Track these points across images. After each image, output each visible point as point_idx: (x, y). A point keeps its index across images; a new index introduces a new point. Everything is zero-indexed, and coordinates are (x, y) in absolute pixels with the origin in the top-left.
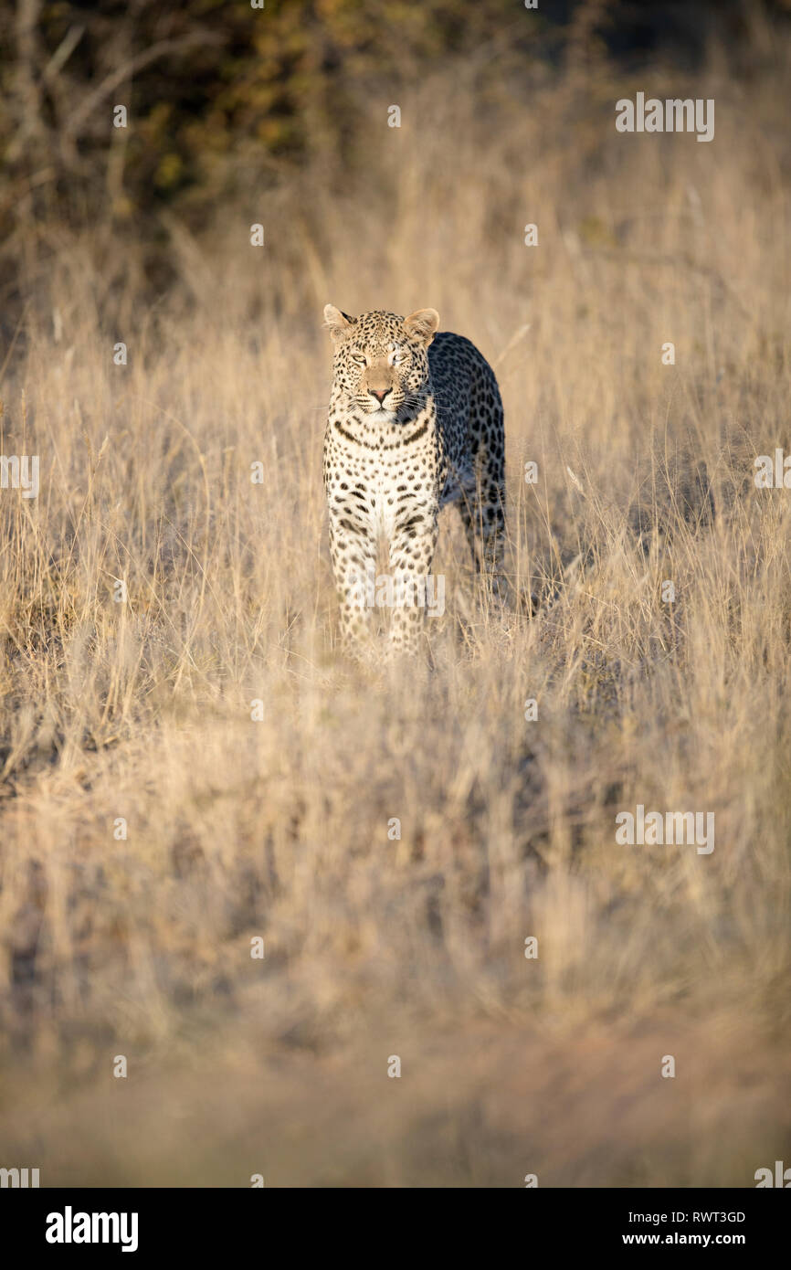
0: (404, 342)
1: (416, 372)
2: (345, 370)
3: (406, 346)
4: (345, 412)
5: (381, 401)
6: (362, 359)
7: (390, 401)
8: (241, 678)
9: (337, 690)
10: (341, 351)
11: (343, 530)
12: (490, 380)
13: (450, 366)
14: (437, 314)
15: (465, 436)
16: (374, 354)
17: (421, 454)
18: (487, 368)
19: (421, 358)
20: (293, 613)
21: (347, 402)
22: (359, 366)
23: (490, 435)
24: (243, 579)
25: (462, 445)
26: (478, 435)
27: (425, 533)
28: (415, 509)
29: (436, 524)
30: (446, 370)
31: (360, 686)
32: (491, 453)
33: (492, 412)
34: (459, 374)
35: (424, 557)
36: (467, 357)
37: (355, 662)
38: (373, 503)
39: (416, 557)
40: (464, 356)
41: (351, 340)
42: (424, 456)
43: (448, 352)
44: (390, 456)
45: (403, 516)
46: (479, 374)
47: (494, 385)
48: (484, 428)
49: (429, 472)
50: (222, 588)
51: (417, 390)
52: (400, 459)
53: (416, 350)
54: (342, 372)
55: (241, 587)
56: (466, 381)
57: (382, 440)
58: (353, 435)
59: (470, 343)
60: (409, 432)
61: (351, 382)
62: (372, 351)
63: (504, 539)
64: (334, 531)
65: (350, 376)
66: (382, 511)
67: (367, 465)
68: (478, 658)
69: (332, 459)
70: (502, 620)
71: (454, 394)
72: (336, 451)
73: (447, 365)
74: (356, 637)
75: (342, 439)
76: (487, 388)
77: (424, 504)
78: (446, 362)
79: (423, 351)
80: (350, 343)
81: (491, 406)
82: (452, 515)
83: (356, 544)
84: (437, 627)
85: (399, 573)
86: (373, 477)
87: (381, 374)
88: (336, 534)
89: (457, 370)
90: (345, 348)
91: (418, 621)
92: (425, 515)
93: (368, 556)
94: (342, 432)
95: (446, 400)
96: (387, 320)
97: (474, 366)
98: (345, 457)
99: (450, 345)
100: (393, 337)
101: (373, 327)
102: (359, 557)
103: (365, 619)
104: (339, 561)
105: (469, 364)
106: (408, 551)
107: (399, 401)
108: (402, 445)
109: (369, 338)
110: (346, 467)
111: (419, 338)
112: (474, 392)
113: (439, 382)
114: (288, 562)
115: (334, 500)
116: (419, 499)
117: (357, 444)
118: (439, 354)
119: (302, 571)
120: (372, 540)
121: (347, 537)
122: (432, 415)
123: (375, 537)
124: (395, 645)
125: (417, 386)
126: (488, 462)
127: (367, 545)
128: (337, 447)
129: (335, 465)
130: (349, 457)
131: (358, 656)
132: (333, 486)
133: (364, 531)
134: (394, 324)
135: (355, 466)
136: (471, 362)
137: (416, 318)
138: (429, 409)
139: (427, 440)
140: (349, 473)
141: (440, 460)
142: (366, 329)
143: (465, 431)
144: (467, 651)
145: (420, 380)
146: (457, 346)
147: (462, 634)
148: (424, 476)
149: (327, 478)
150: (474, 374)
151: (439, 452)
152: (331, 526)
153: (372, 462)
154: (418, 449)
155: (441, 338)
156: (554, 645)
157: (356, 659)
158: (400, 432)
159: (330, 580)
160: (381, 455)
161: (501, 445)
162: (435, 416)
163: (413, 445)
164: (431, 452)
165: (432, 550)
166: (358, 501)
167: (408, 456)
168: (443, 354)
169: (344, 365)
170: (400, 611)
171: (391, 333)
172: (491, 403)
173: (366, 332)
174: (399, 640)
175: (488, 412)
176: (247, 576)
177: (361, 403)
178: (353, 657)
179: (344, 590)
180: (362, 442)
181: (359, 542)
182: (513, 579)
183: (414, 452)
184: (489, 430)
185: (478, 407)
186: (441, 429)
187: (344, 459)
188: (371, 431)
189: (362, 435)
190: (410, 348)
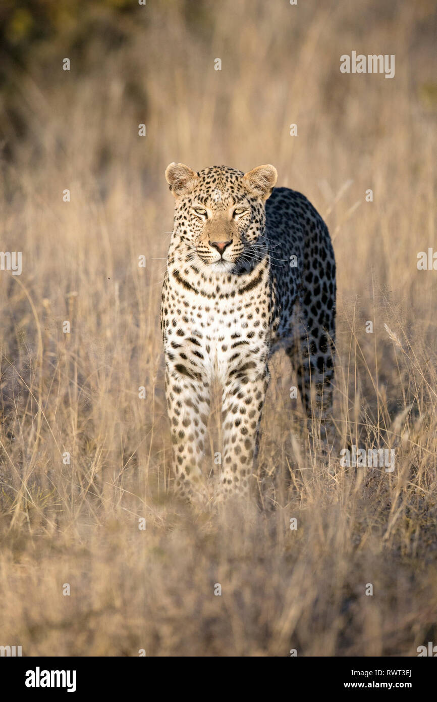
0: (244, 196)
1: (254, 225)
2: (186, 223)
3: (245, 201)
4: (183, 262)
5: (221, 252)
6: (203, 212)
7: (229, 253)
8: (77, 514)
9: (169, 529)
10: (182, 204)
11: (178, 375)
12: (323, 234)
13: (284, 219)
14: (275, 170)
15: (298, 286)
16: (216, 207)
17: (255, 304)
18: (321, 222)
19: (259, 211)
20: (128, 453)
21: (185, 253)
22: (200, 219)
23: (322, 286)
24: (82, 419)
25: (295, 295)
26: (311, 287)
27: (257, 380)
28: (248, 356)
29: (267, 371)
30: (280, 223)
31: (191, 526)
32: (322, 304)
33: (324, 265)
34: (293, 227)
35: (256, 403)
36: (301, 211)
37: (187, 502)
38: (208, 349)
39: (248, 402)
40: (299, 210)
41: (193, 194)
42: (258, 305)
43: (284, 206)
44: (225, 304)
45: (235, 363)
46: (313, 228)
47: (327, 239)
48: (316, 280)
49: (262, 321)
50: (60, 427)
51: (254, 241)
52: (235, 308)
53: (254, 204)
54: (183, 224)
55: (79, 427)
56: (300, 234)
57: (218, 289)
58: (191, 283)
59: (305, 198)
60: (244, 282)
61: (193, 233)
62: (213, 204)
63: (333, 388)
64: (170, 375)
65: (191, 228)
66: (216, 357)
67: (203, 312)
68: (305, 500)
69: (170, 306)
70: (330, 465)
71: (288, 246)
72: (173, 298)
73: (282, 219)
74: (187, 478)
75: (180, 288)
76: (320, 242)
77: (256, 351)
78: (281, 215)
79: (261, 205)
80: (192, 197)
81: (324, 260)
82: (283, 363)
83: (191, 389)
84: (267, 470)
85: (231, 418)
86: (208, 324)
87: (222, 227)
88: (172, 380)
89: (291, 223)
90: (186, 201)
91: (248, 464)
92: (257, 362)
93: (201, 399)
94: (180, 280)
95: (279, 252)
96: (227, 175)
97: (308, 220)
98: (182, 305)
99: (286, 200)
100: (233, 192)
101: (214, 182)
102: (194, 401)
103: (197, 460)
104: (174, 405)
105: (304, 218)
106: (240, 396)
107: (238, 252)
108: (237, 295)
109: (210, 192)
110: (183, 314)
111: (257, 192)
112: (307, 245)
113: (273, 234)
114: (125, 405)
115: (171, 346)
116: (252, 347)
117: (193, 293)
118: (274, 207)
119: (139, 413)
120: (206, 385)
121: (182, 381)
122: (266, 266)
123: (209, 382)
124: (226, 486)
125: (255, 238)
126: (319, 312)
127: (201, 389)
128: (175, 295)
129: (172, 312)
130: (186, 304)
131: (190, 496)
132: (170, 332)
133: (199, 376)
134: (234, 179)
135: (191, 313)
136: (305, 216)
137: (255, 174)
138: (264, 261)
139: (261, 290)
140: (186, 320)
141: (273, 309)
142: (208, 183)
143: (299, 281)
144: (295, 493)
145: (258, 233)
146: (292, 200)
147: (290, 478)
148: (257, 324)
149: (164, 324)
150: (308, 228)
151: (272, 301)
152: (166, 370)
153: (207, 309)
154: (252, 298)
155: (276, 193)
156: (378, 490)
157: (189, 499)
158: (236, 282)
159: (166, 422)
160: (217, 303)
161: (333, 297)
162: (269, 267)
163: (247, 295)
164: (264, 302)
165: (263, 396)
166: (194, 347)
167: (243, 305)
168: (279, 208)
169: (185, 218)
170: (231, 454)
171: (232, 188)
172: (324, 256)
173: (208, 186)
174: (229, 482)
175: (320, 265)
176: (86, 417)
177: (202, 254)
178: (184, 497)
179: (178, 431)
180: (199, 291)
181: (193, 387)
182: (340, 425)
183: (248, 301)
184: (321, 282)
185: (311, 259)
186: (275, 280)
187: (181, 307)
188: (208, 280)
189: (199, 283)
190: (249, 201)
